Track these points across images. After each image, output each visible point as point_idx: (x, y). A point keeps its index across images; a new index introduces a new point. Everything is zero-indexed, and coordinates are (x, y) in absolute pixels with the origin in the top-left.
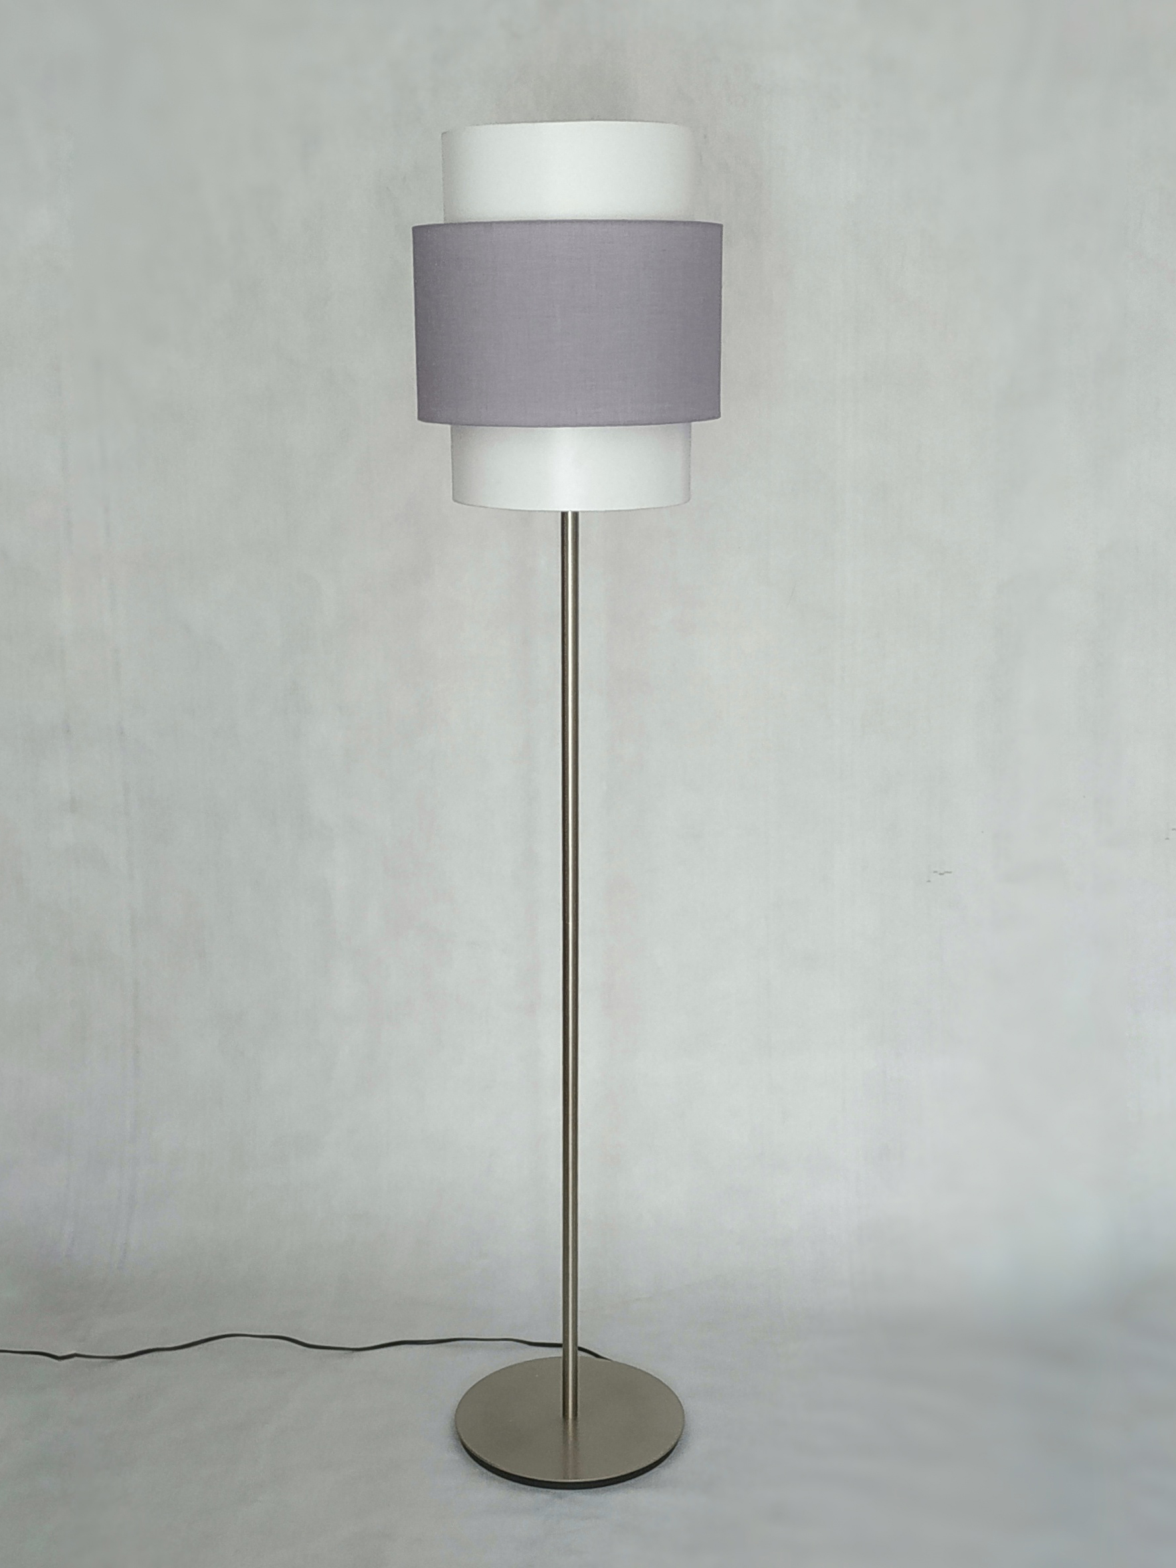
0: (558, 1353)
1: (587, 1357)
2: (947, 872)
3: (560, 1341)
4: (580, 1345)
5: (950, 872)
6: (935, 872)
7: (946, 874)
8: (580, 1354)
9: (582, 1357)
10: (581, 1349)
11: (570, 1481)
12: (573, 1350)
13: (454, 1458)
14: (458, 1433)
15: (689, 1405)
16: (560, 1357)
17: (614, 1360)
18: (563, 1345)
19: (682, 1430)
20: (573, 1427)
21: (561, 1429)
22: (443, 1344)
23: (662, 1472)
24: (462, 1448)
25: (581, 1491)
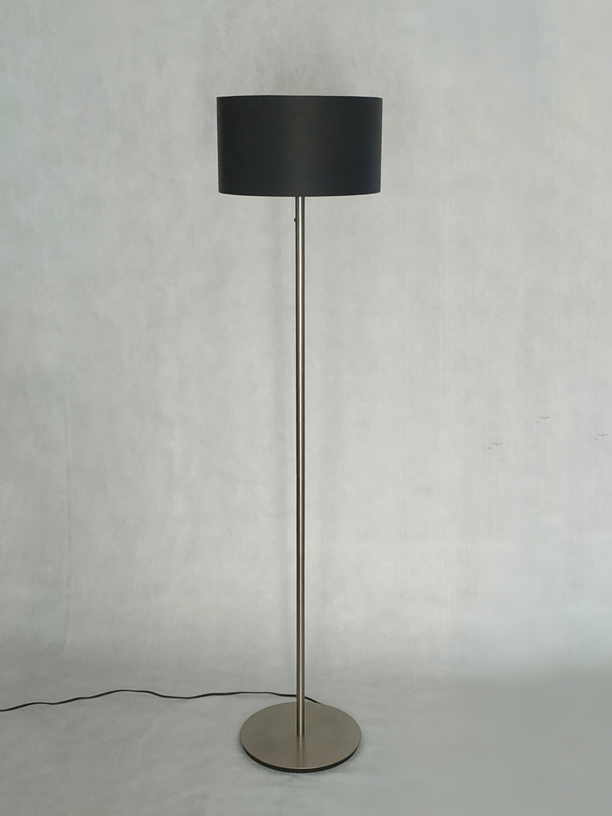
0: (294, 700)
1: (309, 702)
2: (500, 443)
3: (295, 694)
4: (306, 696)
6: (493, 443)
7: (499, 445)
8: (306, 700)
9: (307, 702)
10: (306, 698)
11: (301, 768)
12: (302, 699)
13: (239, 756)
14: (242, 743)
15: (363, 727)
16: (295, 702)
17: (324, 704)
18: (297, 696)
19: (360, 741)
20: (302, 740)
21: (296, 741)
22: (233, 695)
23: (349, 764)
24: (244, 751)
25: (306, 774)
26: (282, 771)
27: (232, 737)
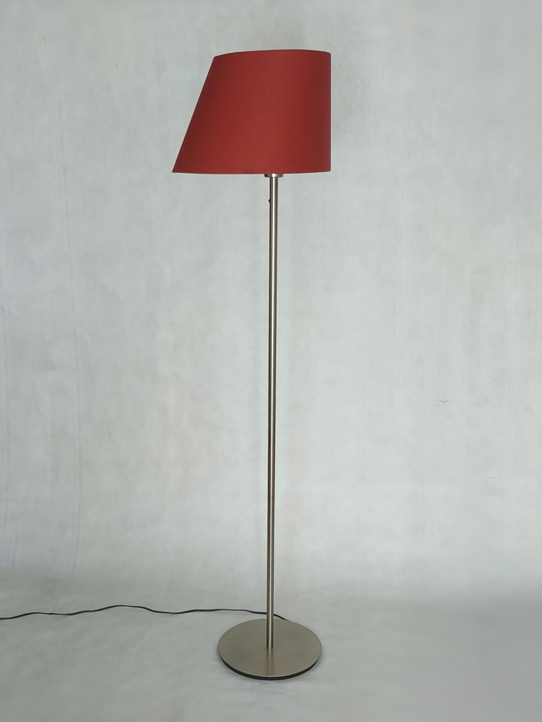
0: (265, 617)
1: (278, 619)
3: (266, 611)
4: (275, 613)
5: (448, 401)
6: (441, 401)
7: (447, 402)
8: (275, 617)
9: (275, 619)
10: (275, 615)
11: (269, 676)
12: (272, 615)
13: (217, 664)
14: (220, 653)
16: (265, 619)
17: (291, 621)
18: (267, 613)
19: (320, 654)
20: (271, 652)
21: (266, 652)
22: (214, 612)
23: (311, 673)
24: (221, 660)
25: (274, 681)
26: (253, 678)
27: (212, 648)
